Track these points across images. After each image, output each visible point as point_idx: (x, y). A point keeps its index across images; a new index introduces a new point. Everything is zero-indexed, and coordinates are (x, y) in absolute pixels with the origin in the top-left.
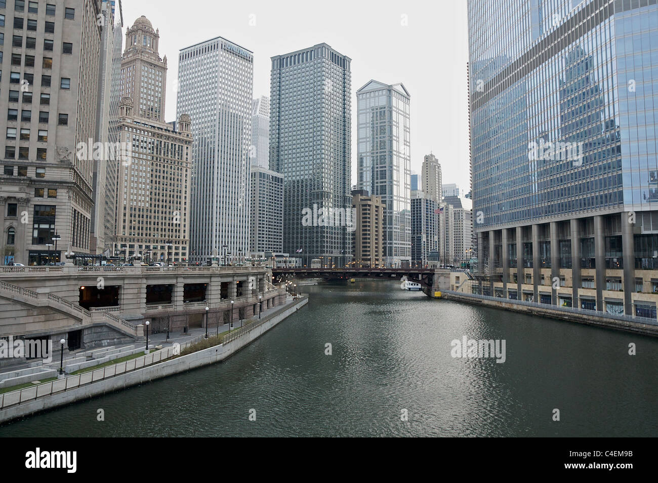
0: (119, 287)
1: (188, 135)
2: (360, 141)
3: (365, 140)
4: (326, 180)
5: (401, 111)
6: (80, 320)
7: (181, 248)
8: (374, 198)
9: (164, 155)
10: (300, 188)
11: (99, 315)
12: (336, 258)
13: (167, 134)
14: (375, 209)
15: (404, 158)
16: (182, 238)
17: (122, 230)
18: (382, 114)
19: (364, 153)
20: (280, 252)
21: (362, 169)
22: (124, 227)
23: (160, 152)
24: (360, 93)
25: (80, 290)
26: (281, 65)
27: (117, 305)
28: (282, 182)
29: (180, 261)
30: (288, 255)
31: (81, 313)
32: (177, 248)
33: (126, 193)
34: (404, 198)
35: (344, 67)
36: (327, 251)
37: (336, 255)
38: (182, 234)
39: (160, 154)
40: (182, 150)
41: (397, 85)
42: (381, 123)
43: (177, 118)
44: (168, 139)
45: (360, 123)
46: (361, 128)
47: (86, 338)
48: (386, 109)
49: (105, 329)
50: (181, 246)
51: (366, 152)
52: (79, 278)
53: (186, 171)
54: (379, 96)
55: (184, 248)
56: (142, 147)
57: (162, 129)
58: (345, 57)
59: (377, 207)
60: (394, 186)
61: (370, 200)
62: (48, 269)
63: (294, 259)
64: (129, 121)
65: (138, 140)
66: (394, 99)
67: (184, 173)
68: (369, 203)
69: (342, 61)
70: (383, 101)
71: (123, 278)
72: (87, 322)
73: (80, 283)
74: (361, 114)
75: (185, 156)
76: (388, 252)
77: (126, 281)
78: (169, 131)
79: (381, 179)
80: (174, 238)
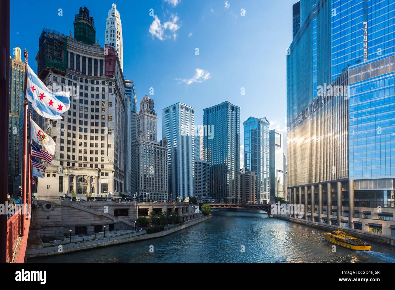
0: (128, 209)
1: (167, 147)
2: (245, 146)
3: (247, 145)
4: (228, 164)
5: (265, 131)
6: (113, 220)
7: (165, 194)
8: (252, 172)
9: (160, 156)
10: (217, 168)
11: (120, 219)
12: (233, 199)
13: (158, 146)
14: (251, 177)
15: (266, 153)
16: (165, 190)
17: (141, 187)
18: (256, 132)
19: (247, 151)
20: (208, 196)
21: (246, 159)
22: (142, 186)
23: (158, 155)
24: (245, 123)
25: (114, 210)
26: (208, 113)
27: (128, 216)
28: (209, 166)
29: (162, 199)
30: (212, 197)
31: (114, 218)
32: (163, 194)
33: (142, 172)
34: (266, 172)
35: (237, 112)
36: (229, 196)
37: (233, 198)
38: (165, 189)
39: (158, 156)
40: (164, 153)
41: (263, 118)
42: (255, 137)
43: (163, 139)
44: (158, 149)
45: (245, 137)
46: (246, 140)
47: (115, 227)
48: (258, 130)
49: (123, 224)
50: (165, 193)
51: (248, 151)
52: (113, 206)
53: (166, 162)
54: (254, 125)
55: (166, 194)
56: (148, 152)
57: (156, 144)
58: (237, 107)
59: (252, 176)
60: (261, 166)
61: (249, 173)
62: (102, 202)
63: (214, 199)
64: (142, 141)
65: (146, 150)
66: (261, 126)
67: (166, 163)
68: (249, 174)
69: (236, 109)
70: (256, 127)
71: (129, 206)
72: (115, 221)
73: (114, 207)
74: (246, 133)
75: (166, 156)
76: (258, 196)
77: (131, 207)
78: (159, 145)
79: (255, 163)
80: (162, 190)
